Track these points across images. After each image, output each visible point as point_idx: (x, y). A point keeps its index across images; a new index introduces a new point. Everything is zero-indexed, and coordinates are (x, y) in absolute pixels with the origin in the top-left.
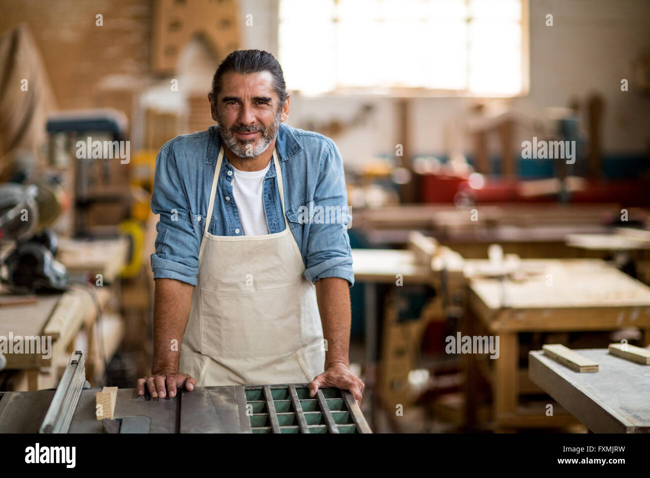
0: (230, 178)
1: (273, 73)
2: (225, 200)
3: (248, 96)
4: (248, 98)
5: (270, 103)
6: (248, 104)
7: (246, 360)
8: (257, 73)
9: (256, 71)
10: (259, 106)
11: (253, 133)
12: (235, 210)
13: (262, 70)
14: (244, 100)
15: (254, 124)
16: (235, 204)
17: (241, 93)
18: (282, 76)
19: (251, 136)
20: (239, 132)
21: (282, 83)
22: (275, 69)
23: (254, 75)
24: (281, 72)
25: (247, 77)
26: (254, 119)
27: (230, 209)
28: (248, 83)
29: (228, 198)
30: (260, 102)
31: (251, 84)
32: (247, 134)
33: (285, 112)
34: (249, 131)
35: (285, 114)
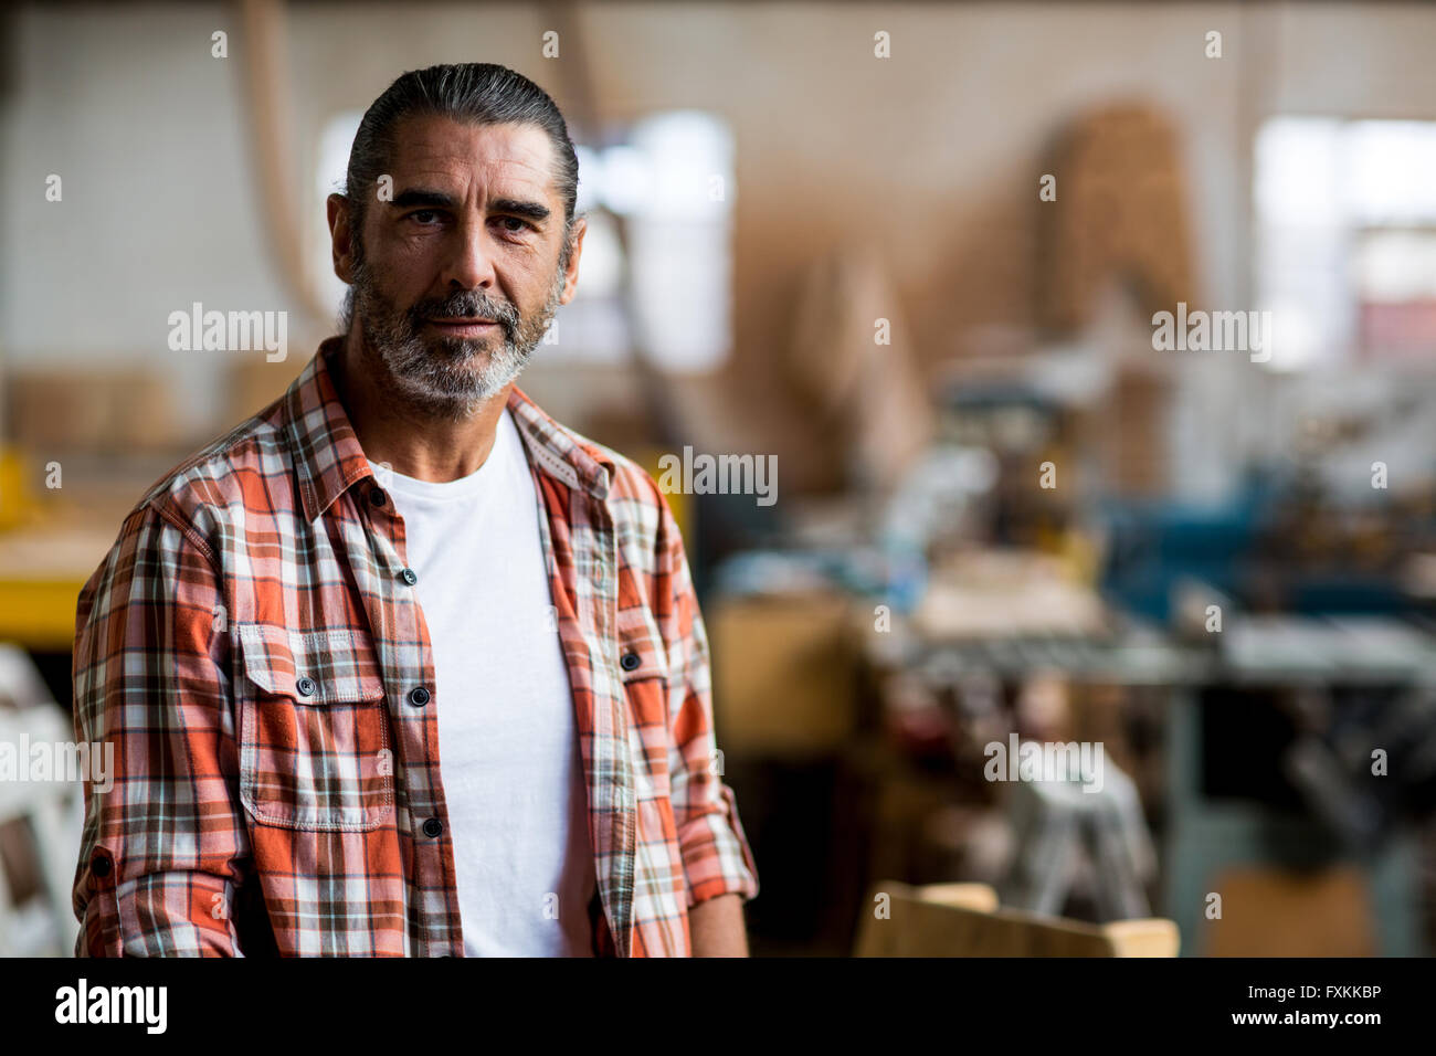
5: (540, 225)
6: (477, 220)
17: (460, 180)
28: (482, 154)
30: (511, 217)
31: (492, 156)
34: (471, 312)
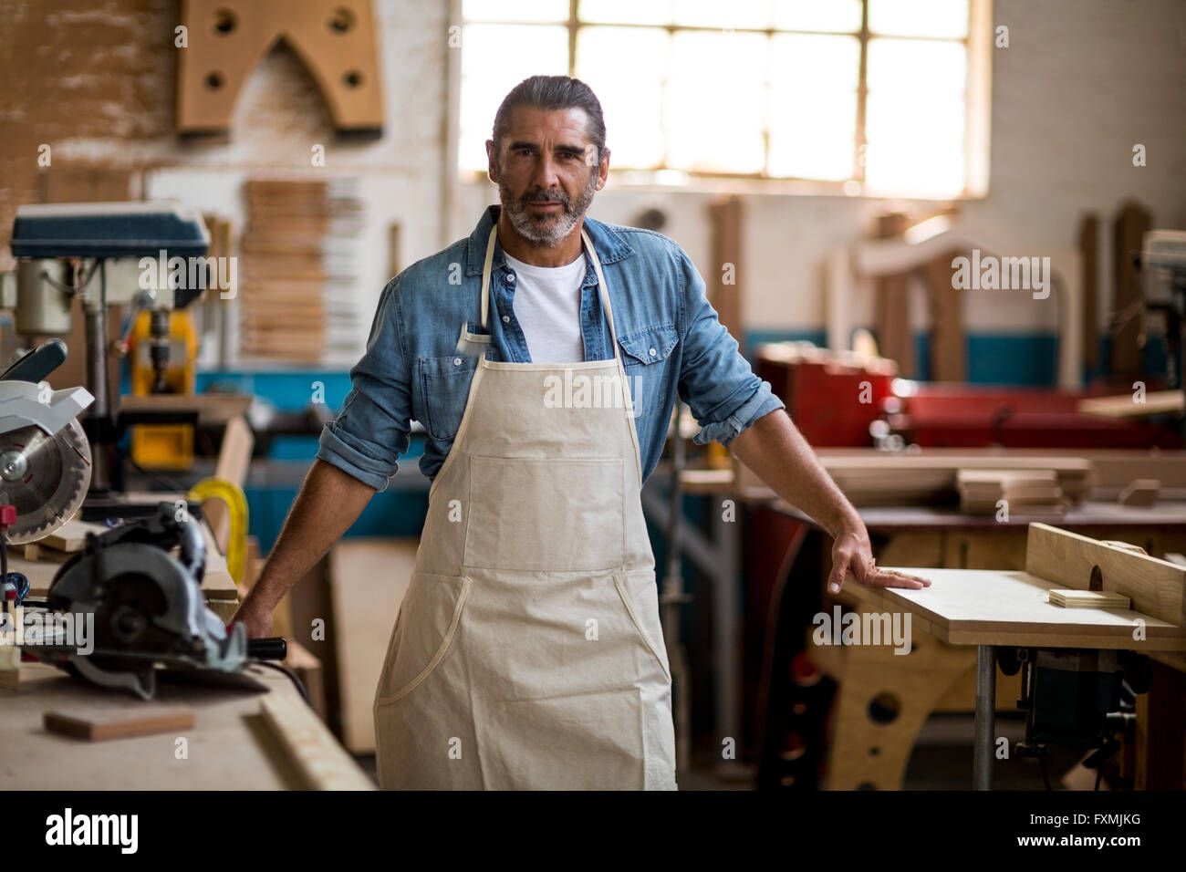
0: (510, 287)
1: (589, 113)
2: (503, 322)
3: (550, 144)
4: (550, 146)
7: (536, 577)
8: (566, 109)
9: (564, 107)
10: (565, 161)
11: (553, 204)
12: (520, 337)
13: (574, 106)
14: (544, 148)
15: (555, 189)
16: (518, 327)
18: (602, 118)
19: (553, 209)
20: (533, 202)
21: (600, 128)
22: (592, 106)
23: (560, 112)
24: (599, 112)
25: (549, 115)
26: (556, 181)
27: (512, 336)
29: (507, 319)
32: (544, 205)
33: (601, 176)
35: (601, 179)
